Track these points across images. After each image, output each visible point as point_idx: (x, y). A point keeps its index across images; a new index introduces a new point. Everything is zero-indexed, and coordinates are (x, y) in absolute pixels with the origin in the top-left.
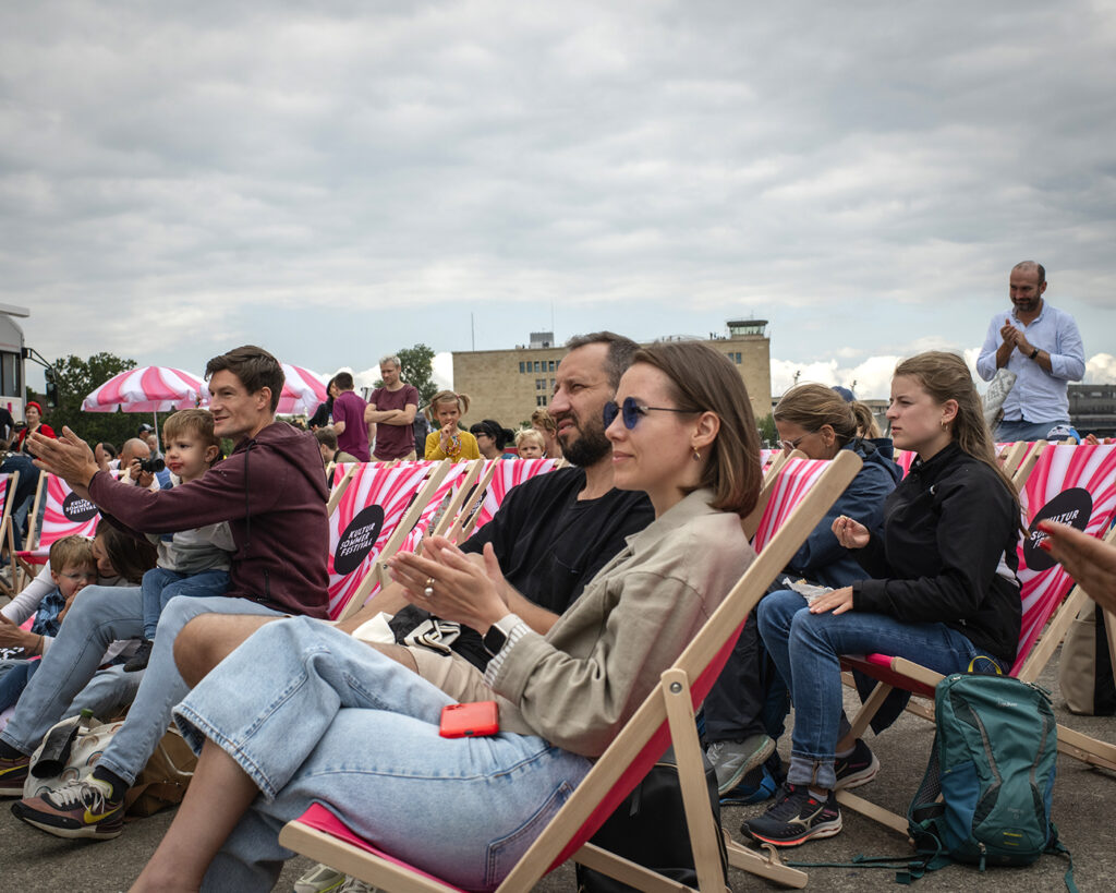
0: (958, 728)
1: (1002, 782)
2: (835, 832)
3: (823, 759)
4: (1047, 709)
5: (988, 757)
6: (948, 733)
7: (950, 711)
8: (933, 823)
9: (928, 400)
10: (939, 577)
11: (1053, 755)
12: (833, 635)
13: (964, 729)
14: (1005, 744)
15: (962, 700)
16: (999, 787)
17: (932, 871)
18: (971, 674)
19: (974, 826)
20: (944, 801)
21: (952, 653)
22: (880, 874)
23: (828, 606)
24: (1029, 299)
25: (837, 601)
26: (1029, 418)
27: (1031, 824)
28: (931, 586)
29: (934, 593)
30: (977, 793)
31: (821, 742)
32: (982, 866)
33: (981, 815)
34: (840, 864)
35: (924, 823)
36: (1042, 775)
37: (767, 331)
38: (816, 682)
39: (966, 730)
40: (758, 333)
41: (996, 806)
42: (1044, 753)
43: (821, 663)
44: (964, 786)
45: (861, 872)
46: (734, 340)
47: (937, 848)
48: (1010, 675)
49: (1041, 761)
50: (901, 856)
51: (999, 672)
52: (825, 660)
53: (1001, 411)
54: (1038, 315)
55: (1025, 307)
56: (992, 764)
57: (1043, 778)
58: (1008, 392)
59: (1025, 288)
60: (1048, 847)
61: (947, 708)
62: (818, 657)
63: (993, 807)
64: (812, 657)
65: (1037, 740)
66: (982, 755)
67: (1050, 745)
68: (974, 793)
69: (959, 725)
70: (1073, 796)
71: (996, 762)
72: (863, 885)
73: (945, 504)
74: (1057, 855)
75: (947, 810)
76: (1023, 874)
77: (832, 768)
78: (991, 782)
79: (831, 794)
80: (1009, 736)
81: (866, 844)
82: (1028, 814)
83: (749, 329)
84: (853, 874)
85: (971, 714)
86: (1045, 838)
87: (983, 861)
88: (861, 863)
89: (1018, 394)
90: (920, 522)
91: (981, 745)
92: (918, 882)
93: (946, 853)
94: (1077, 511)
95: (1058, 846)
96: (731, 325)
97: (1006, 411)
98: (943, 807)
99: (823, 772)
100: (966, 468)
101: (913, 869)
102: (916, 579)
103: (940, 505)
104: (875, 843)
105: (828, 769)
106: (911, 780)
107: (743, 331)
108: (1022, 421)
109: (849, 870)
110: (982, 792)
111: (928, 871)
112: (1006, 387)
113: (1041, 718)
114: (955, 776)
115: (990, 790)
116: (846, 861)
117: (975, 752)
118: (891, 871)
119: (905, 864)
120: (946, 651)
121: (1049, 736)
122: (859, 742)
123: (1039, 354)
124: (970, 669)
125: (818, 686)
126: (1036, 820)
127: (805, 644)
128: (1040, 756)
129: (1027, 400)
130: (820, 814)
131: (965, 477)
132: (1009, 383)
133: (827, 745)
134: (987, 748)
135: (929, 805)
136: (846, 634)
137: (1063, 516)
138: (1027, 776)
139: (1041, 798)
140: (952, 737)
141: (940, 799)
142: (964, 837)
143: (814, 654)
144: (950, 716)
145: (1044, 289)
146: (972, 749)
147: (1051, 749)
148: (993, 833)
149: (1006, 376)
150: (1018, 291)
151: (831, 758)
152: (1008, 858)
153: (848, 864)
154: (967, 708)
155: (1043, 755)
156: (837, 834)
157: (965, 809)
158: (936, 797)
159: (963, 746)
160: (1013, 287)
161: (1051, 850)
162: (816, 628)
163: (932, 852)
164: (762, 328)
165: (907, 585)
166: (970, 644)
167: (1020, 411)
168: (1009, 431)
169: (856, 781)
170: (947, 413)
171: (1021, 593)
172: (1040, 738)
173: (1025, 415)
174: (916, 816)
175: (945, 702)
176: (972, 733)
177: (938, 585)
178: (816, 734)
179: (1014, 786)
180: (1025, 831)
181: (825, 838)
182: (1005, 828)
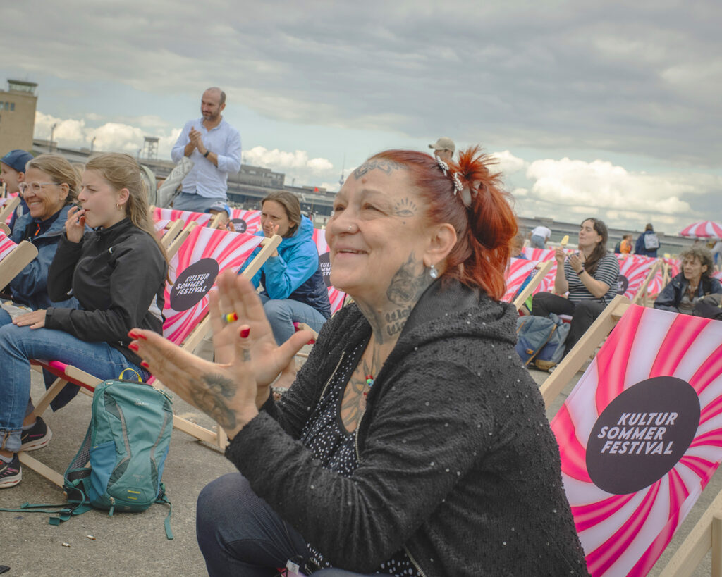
0: (106, 418)
1: (132, 456)
2: (15, 484)
3: (12, 431)
4: (168, 407)
5: (124, 439)
6: (98, 421)
7: (102, 406)
8: (81, 482)
9: (108, 188)
10: (108, 311)
11: (168, 439)
12: (27, 346)
13: (110, 419)
14: (137, 431)
15: (111, 398)
16: (129, 460)
17: (76, 515)
18: (121, 381)
19: (109, 485)
20: (91, 466)
21: (111, 364)
22: (39, 517)
23: (27, 322)
24: (211, 113)
25: (33, 320)
26: (200, 192)
27: (148, 485)
28: (102, 317)
29: (103, 322)
30: (114, 463)
31: (11, 419)
32: (111, 512)
33: (114, 478)
34: (11, 509)
35: (76, 482)
36: (159, 452)
37: (36, 91)
38: (11, 377)
39: (112, 419)
40: (30, 92)
41: (125, 472)
42: (162, 438)
43: (16, 364)
44: (106, 457)
45: (26, 516)
46: (11, 93)
47: (82, 499)
48: (148, 383)
49: (159, 443)
50: (57, 504)
51: (140, 380)
52: (18, 362)
53: (180, 186)
54: (217, 125)
55: (208, 118)
56: (127, 444)
57: (159, 454)
58: (186, 174)
59: (210, 104)
60: (158, 499)
61: (100, 403)
62: (14, 360)
63: (123, 473)
64: (9, 358)
65: (159, 428)
66: (120, 437)
67: (167, 432)
68: (112, 463)
69: (108, 416)
70: (182, 460)
71: (129, 442)
72: (24, 526)
73: (119, 260)
74: (163, 504)
75: (92, 474)
76: (138, 518)
77: (19, 437)
78: (123, 456)
79: (16, 456)
80: (140, 426)
81: (34, 493)
82: (146, 478)
83: (23, 87)
84: (19, 517)
85: (117, 409)
86: (156, 494)
87: (112, 509)
88: (26, 509)
89: (195, 175)
90: (99, 271)
91: (121, 430)
92: (64, 523)
93: (88, 502)
94: (209, 274)
95: (164, 499)
96: (11, 82)
97: (184, 186)
98: (89, 471)
99: (11, 440)
100: (135, 237)
101: (63, 514)
102: (93, 310)
103: (115, 261)
104: (40, 493)
105: (15, 438)
106: (75, 444)
107: (18, 88)
108: (196, 194)
109: (17, 514)
110: (118, 462)
111: (72, 515)
112: (186, 170)
113: (163, 414)
114: (101, 451)
115: (123, 461)
116: (16, 507)
117: (116, 435)
118: (47, 515)
119: (58, 510)
120: (107, 363)
121: (167, 426)
122: (39, 419)
123: (210, 154)
124: (121, 377)
125: (12, 380)
126: (151, 482)
127: (5, 350)
128: (159, 439)
129: (201, 181)
130: (4, 471)
131: (134, 243)
132: (189, 168)
133: (15, 422)
134: (125, 433)
135: (81, 469)
136: (36, 346)
137: (199, 276)
138: (149, 452)
139: (157, 468)
140: (101, 424)
141: (88, 466)
142: (101, 493)
143: (11, 358)
144: (102, 409)
145: (223, 108)
146: (114, 433)
147: (168, 435)
148: (121, 491)
149: (187, 162)
150: (206, 105)
151: (18, 430)
152: (129, 507)
153: (17, 510)
154: (115, 405)
155: (161, 439)
156: (15, 486)
157: (104, 474)
158: (85, 464)
159: (108, 430)
160: (203, 103)
161: (159, 501)
162: (16, 340)
163: (78, 502)
164: (33, 88)
165: (85, 314)
166: (124, 359)
167: (195, 187)
168: (184, 200)
169: (34, 446)
170: (122, 197)
171: (164, 325)
172: (161, 428)
173: (199, 190)
174: (71, 477)
175: (100, 399)
176: (116, 422)
177: (106, 316)
178: (8, 414)
179: (139, 459)
180: (143, 490)
181: (6, 488)
182: (129, 488)
